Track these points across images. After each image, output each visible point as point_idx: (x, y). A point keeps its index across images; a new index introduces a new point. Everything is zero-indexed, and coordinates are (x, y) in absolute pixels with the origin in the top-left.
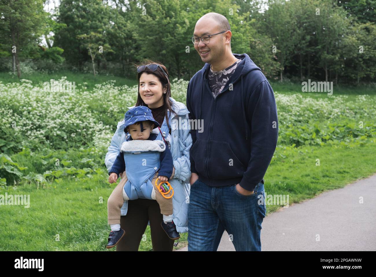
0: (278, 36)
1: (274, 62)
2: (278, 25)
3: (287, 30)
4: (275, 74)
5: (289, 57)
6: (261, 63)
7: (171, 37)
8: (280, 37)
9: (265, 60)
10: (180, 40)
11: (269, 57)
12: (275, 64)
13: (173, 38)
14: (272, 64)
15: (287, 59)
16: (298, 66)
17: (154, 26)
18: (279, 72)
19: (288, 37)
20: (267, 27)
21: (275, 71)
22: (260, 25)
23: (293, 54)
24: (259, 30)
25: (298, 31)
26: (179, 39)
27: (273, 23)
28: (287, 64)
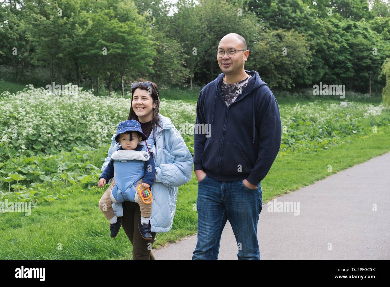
0: (188, 41)
1: (183, 69)
2: (188, 29)
3: (197, 35)
4: (184, 81)
5: (199, 64)
6: (170, 69)
7: (68, 39)
8: (189, 42)
9: (174, 66)
10: (79, 42)
11: (178, 63)
12: (184, 71)
13: (71, 40)
14: (181, 70)
15: (197, 66)
16: (209, 72)
17: (49, 26)
18: (189, 79)
19: (198, 43)
20: (176, 31)
21: (184, 78)
22: (169, 29)
23: (203, 60)
24: (168, 33)
25: (209, 36)
26: (77, 41)
27: (183, 27)
28: (197, 71)
